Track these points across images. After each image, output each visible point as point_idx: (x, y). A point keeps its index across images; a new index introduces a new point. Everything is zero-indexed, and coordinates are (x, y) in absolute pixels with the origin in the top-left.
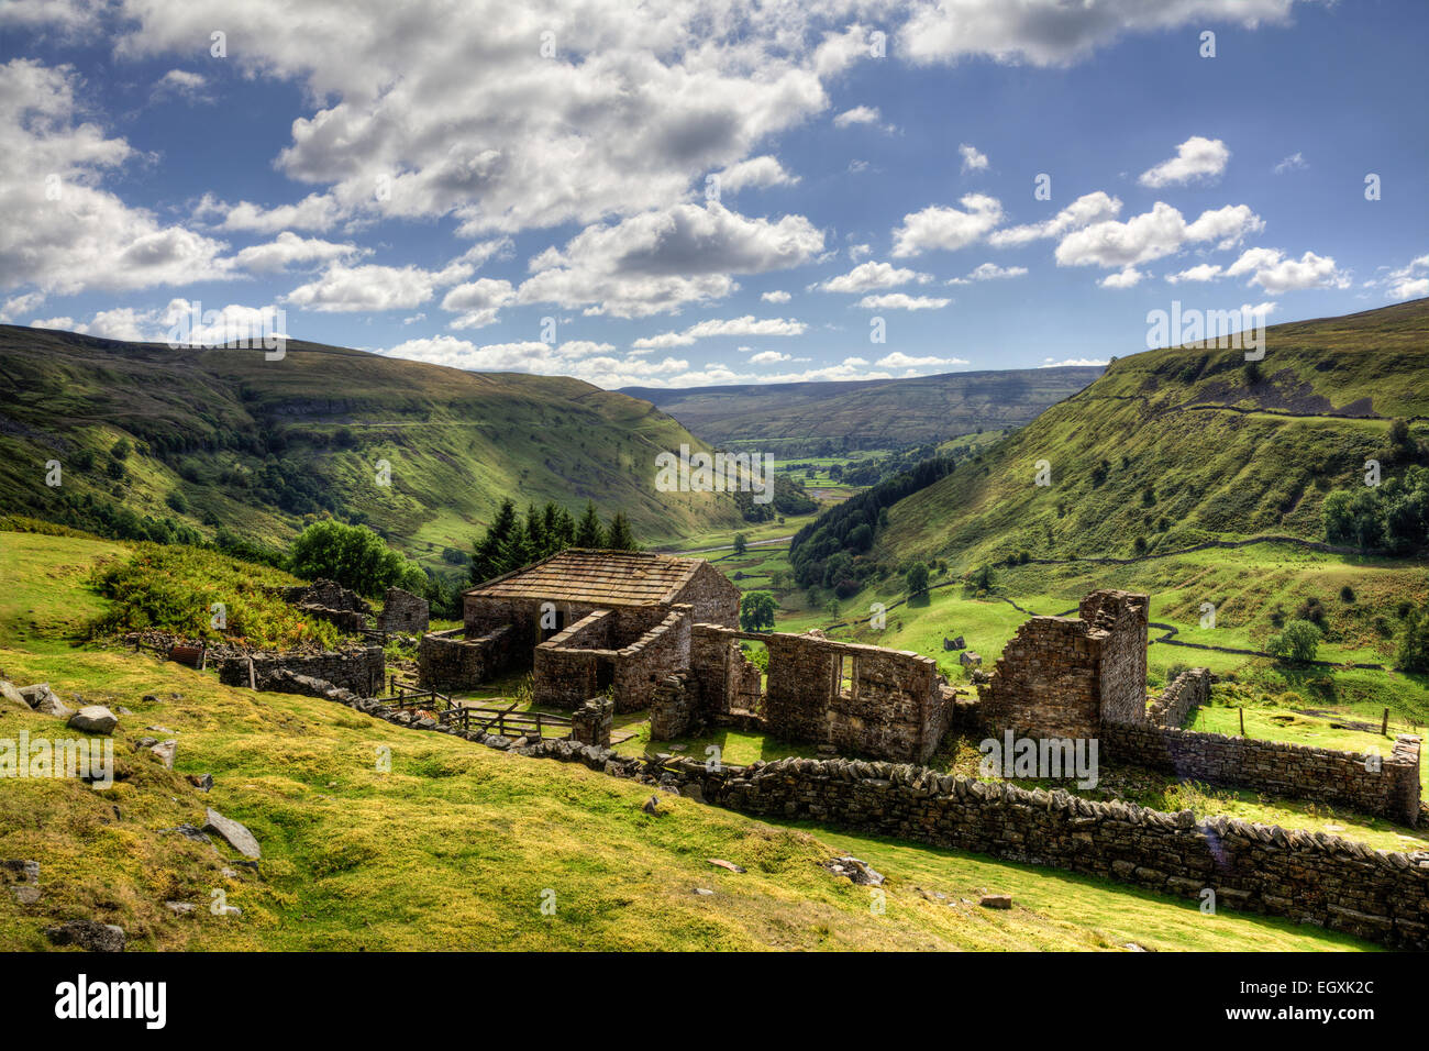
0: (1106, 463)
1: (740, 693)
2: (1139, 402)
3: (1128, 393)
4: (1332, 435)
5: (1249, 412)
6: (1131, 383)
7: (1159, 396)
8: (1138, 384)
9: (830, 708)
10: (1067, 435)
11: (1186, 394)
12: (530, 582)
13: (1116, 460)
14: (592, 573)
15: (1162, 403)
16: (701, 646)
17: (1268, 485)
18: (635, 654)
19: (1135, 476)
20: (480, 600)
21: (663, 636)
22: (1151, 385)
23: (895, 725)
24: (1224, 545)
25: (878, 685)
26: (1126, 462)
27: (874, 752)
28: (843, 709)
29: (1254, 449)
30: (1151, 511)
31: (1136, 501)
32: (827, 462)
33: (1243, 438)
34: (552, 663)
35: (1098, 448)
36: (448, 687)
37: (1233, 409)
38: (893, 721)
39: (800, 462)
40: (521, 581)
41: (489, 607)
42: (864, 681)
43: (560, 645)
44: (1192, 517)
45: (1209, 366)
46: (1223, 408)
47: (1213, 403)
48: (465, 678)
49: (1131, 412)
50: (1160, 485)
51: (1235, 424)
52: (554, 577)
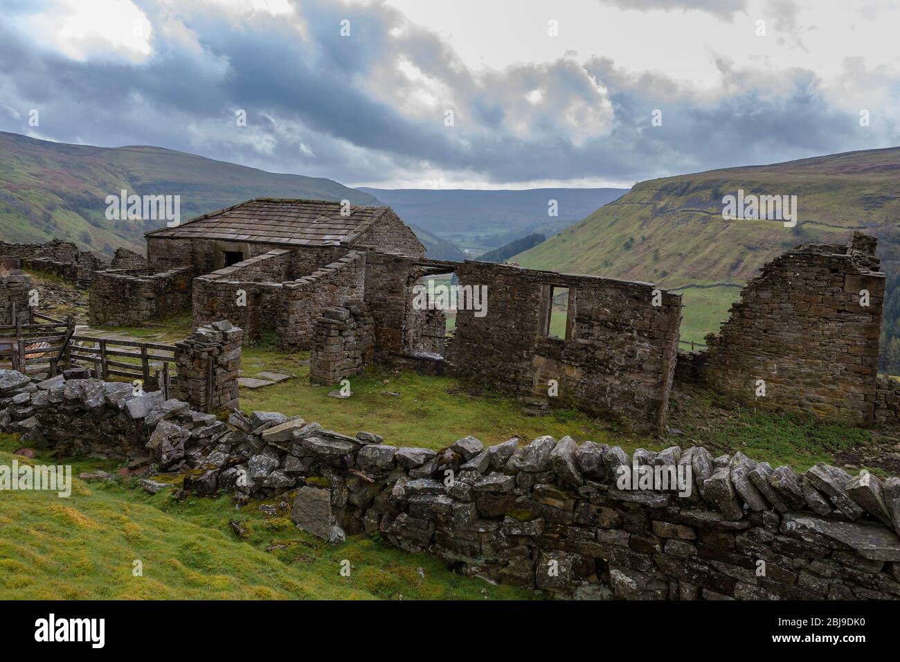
0: (632, 240)
1: (423, 336)
2: (650, 207)
3: (645, 201)
4: (761, 229)
5: (713, 214)
6: (647, 195)
7: (663, 203)
8: (651, 196)
9: (538, 352)
10: (608, 223)
11: (678, 203)
12: (213, 225)
13: (638, 238)
14: (276, 218)
15: (664, 207)
16: (378, 276)
17: (723, 256)
18: (304, 287)
19: (649, 247)
20: (162, 241)
21: (338, 272)
22: (658, 197)
23: (626, 375)
24: (698, 287)
25: (603, 324)
26: (644, 239)
27: (594, 408)
28: (556, 351)
29: (716, 234)
30: (657, 266)
31: (649, 261)
32: (472, 234)
33: (710, 228)
34: (211, 295)
35: (627, 231)
36: (116, 324)
37: (704, 212)
38: (623, 369)
39: (458, 233)
40: (205, 225)
41: (170, 248)
42: (581, 319)
43: (223, 277)
44: (681, 271)
45: (691, 188)
46: (698, 211)
47: (693, 209)
48: (133, 315)
49: (647, 212)
50: (662, 254)
51: (705, 221)
52: (238, 220)
